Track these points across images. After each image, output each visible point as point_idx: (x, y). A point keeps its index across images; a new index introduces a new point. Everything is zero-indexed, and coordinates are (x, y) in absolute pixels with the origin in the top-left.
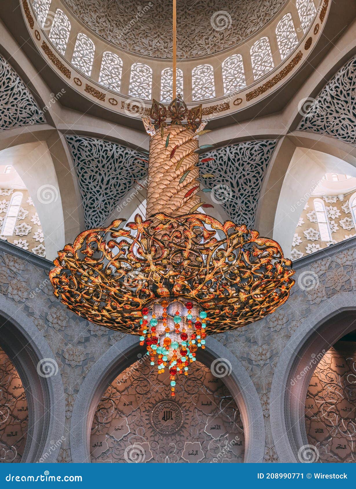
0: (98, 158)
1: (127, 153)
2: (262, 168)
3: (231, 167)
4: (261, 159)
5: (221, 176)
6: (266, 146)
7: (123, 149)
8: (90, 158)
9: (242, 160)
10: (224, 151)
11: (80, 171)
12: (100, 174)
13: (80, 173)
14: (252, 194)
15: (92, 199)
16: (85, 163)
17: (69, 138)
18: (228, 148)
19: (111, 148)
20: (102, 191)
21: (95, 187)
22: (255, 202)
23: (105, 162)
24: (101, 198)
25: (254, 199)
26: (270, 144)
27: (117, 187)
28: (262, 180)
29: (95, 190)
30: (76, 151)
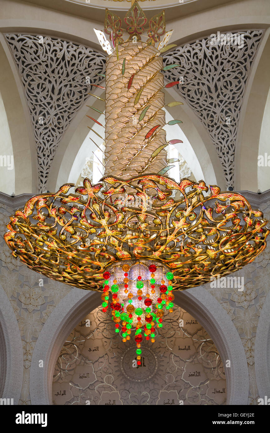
0: (46, 61)
1: (80, 53)
2: (245, 67)
3: (207, 66)
4: (244, 55)
5: (196, 78)
6: (250, 38)
7: (75, 48)
8: (36, 62)
9: (221, 57)
10: (199, 45)
11: (26, 79)
12: (50, 82)
13: (26, 81)
14: (233, 101)
15: (42, 113)
16: (31, 68)
17: (10, 38)
18: (203, 41)
19: (61, 48)
20: (54, 103)
21: (45, 98)
22: (237, 110)
23: (54, 65)
24: (53, 112)
25: (236, 107)
26: (256, 35)
27: (71, 97)
28: (245, 82)
29: (45, 102)
30: (19, 54)
